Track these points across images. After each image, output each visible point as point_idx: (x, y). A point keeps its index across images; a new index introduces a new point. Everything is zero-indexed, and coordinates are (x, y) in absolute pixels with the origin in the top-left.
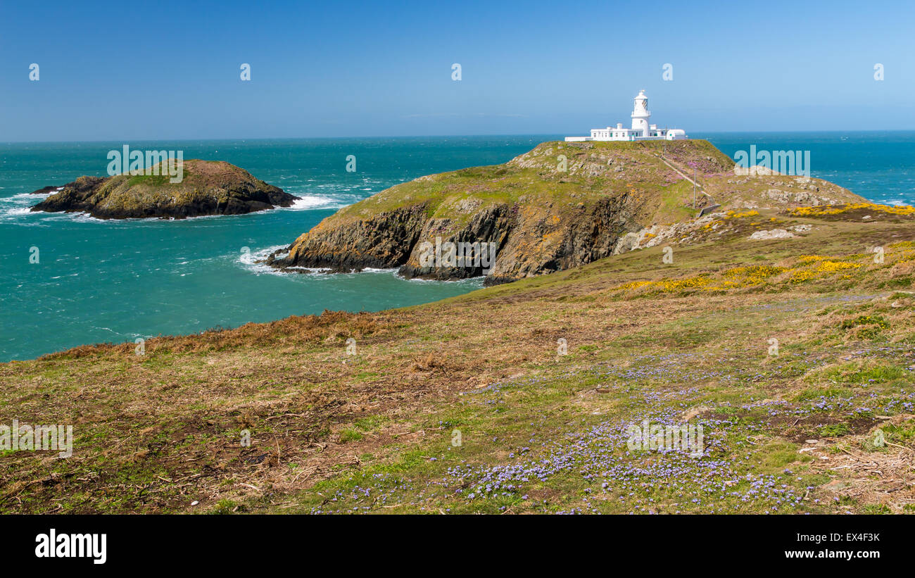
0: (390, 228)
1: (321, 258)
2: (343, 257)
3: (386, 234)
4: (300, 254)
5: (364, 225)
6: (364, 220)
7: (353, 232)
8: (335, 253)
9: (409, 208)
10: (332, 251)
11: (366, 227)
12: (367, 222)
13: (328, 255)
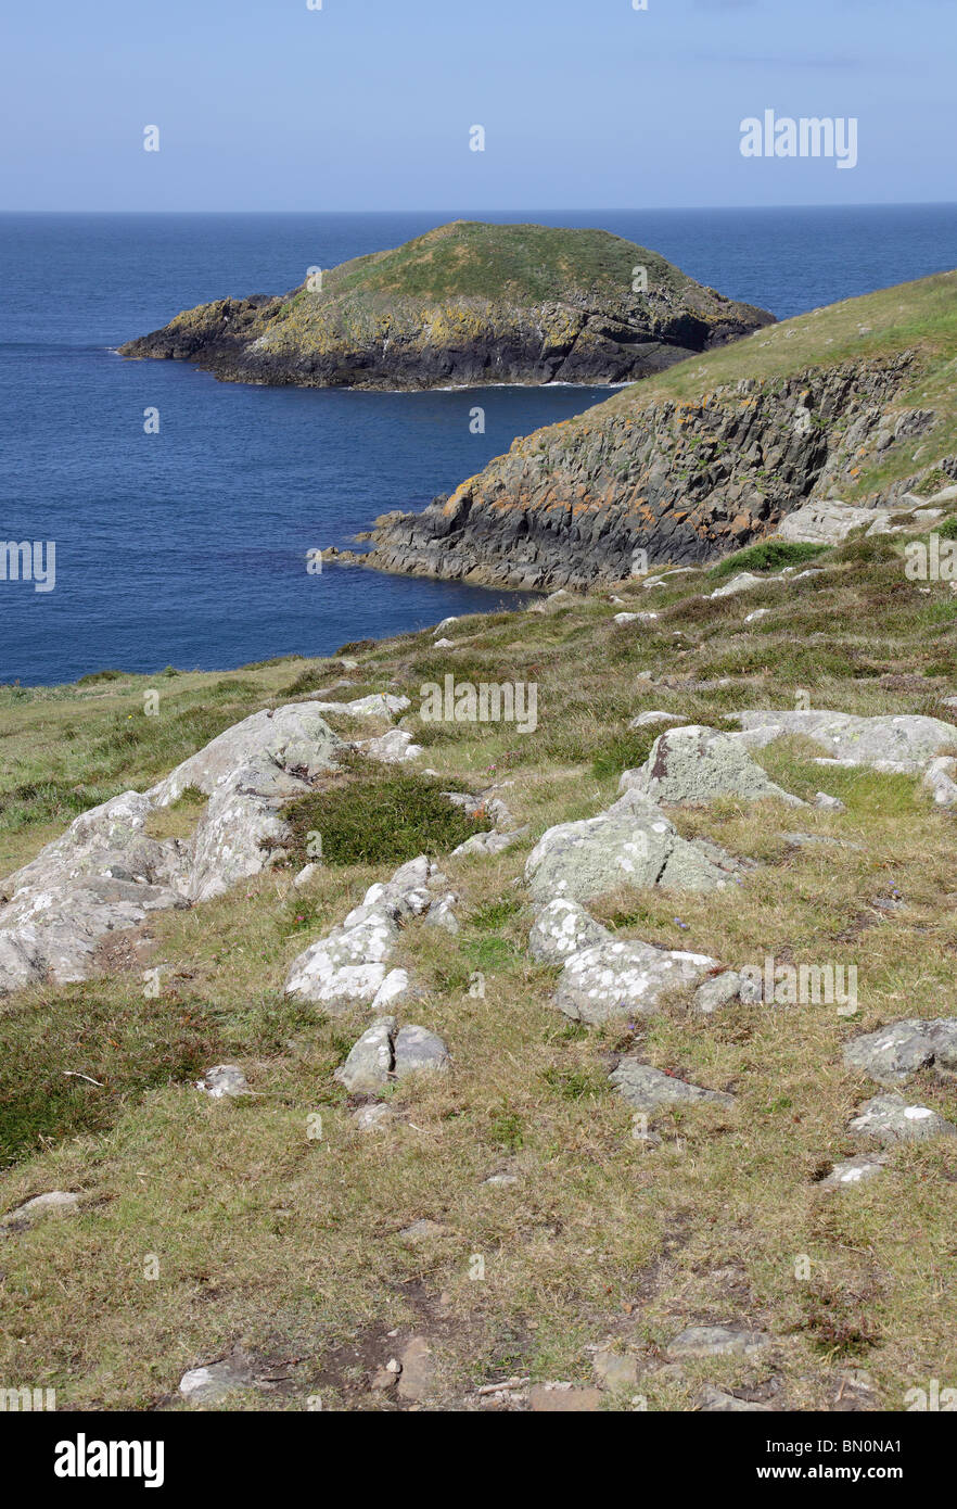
0: (769, 436)
1: (536, 519)
2: (601, 523)
3: (752, 456)
4: (477, 502)
5: (678, 419)
6: (681, 404)
7: (643, 439)
8: (580, 508)
9: (848, 366)
10: (571, 500)
11: (685, 426)
12: (687, 411)
13: (555, 514)
